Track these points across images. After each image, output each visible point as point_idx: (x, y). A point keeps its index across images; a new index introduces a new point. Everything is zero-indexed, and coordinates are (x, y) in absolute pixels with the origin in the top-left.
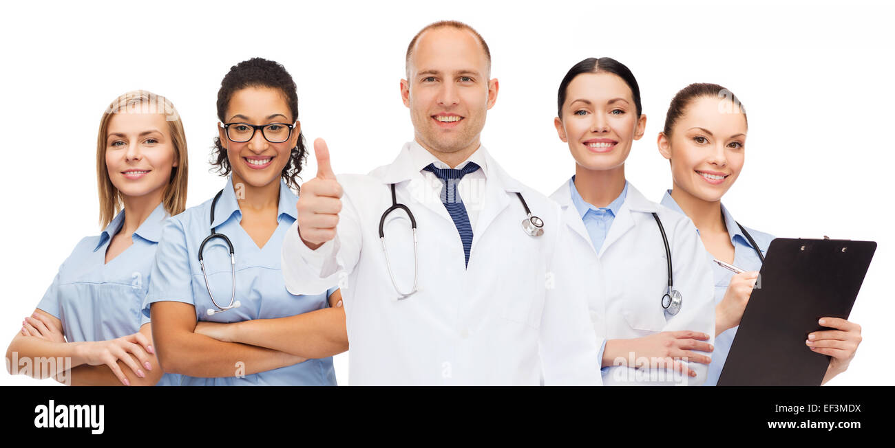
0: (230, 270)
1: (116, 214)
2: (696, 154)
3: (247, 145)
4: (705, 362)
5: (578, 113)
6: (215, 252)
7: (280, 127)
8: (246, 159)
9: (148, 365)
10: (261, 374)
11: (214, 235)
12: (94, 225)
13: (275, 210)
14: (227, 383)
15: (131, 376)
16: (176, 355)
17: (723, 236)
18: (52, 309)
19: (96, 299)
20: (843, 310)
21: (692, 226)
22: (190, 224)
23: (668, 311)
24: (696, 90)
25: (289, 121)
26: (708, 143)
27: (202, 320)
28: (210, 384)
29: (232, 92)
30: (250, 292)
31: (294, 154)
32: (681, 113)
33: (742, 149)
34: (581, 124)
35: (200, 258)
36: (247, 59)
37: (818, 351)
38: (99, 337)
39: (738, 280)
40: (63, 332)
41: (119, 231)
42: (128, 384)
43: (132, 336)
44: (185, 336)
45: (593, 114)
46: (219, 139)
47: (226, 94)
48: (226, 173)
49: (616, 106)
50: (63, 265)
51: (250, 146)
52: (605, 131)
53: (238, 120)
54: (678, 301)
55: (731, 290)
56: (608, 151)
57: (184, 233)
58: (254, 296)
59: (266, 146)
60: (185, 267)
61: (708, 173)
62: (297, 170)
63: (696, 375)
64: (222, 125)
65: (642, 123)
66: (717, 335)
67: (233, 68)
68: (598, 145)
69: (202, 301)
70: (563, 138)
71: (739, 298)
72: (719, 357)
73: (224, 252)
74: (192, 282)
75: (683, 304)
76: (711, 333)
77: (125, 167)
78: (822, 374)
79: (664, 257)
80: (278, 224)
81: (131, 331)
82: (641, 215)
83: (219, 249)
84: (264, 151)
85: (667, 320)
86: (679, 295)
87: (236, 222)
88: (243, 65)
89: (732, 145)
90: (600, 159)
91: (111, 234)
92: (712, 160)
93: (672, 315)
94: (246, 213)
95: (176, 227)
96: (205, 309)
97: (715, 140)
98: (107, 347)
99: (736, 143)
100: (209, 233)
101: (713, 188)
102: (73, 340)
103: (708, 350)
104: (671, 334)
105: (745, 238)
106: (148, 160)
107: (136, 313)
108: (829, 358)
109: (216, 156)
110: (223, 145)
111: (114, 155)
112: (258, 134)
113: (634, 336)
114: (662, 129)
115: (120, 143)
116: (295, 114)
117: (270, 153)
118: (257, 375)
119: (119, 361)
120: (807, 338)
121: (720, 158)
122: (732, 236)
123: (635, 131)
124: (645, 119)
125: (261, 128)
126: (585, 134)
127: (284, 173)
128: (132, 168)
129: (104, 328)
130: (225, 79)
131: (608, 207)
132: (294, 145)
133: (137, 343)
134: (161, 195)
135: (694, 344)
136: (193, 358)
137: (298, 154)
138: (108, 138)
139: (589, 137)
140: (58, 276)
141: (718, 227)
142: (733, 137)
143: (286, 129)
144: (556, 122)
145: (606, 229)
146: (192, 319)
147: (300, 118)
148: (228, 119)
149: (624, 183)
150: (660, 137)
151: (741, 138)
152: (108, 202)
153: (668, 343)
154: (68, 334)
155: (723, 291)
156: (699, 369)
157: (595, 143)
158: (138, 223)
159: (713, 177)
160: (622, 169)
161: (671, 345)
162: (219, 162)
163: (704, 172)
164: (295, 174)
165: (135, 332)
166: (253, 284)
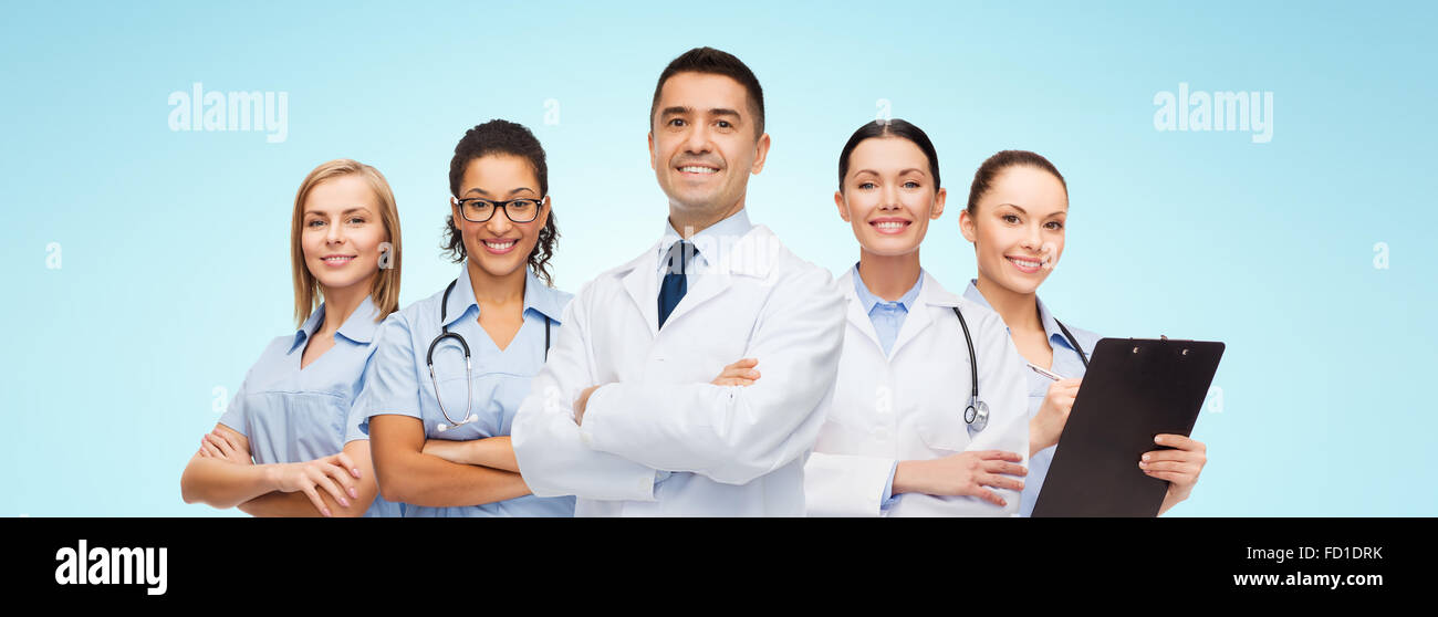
0: (466, 377)
1: (314, 309)
2: (1005, 235)
3: (485, 226)
4: (1017, 488)
5: (863, 186)
6: (447, 355)
7: (526, 204)
8: (484, 242)
9: (353, 492)
10: (504, 503)
11: (446, 334)
12: (288, 322)
13: (519, 303)
14: (462, 513)
15: (333, 506)
16: (401, 480)
17: (1039, 335)
18: (237, 424)
19: (290, 411)
20: (1184, 425)
21: (1001, 325)
22: (417, 320)
23: (972, 426)
24: (1006, 159)
25: (537, 197)
26: (1021, 222)
27: (431, 437)
28: (441, 515)
29: (468, 161)
30: (489, 404)
31: (542, 236)
32: (988, 187)
33: (1061, 231)
34: (867, 200)
35: (430, 362)
36: (486, 121)
37: (1153, 475)
38: (294, 457)
39: (1057, 388)
40: (250, 452)
41: (317, 330)
42: (330, 516)
43: (334, 456)
44: (412, 457)
45: (880, 189)
46: (452, 217)
47: (461, 163)
48: (461, 259)
49: (909, 178)
50: (251, 371)
51: (489, 227)
52: (896, 209)
53: (475, 195)
54: (984, 414)
55: (1049, 401)
56: (899, 233)
57: (409, 332)
58: (494, 408)
59: (509, 227)
60: (411, 373)
61: (1021, 259)
62: (546, 256)
63: (1005, 504)
64: (456, 201)
65: (941, 198)
66: (1031, 455)
67: (470, 133)
68: (887, 225)
69: (431, 414)
70: (845, 217)
71: (1057, 410)
72: (1034, 482)
73: (458, 355)
74: (419, 392)
75: (990, 418)
76: (1025, 454)
77: (325, 252)
78: (1158, 502)
79: (967, 360)
80: (523, 321)
81: (332, 451)
82: (939, 310)
83: (452, 351)
84: (507, 232)
85: (971, 437)
86: (985, 407)
87: (473, 319)
88: (481, 128)
89: (1049, 225)
90: (891, 243)
91: (308, 332)
92: (1026, 244)
93: (977, 431)
94: (485, 308)
95: (400, 325)
96: (435, 424)
97: (1028, 218)
98: (303, 470)
99: (1054, 223)
100: (440, 332)
101: (1027, 277)
102: (262, 462)
103: (1021, 473)
104: (975, 454)
105: (1066, 339)
106: (353, 244)
107: (338, 429)
108: (1168, 484)
109: (449, 239)
110: (457, 225)
111: (312, 238)
112: (500, 211)
113: (932, 456)
114: (965, 206)
115: (319, 223)
116: (544, 188)
117: (512, 236)
118: (498, 504)
119: (318, 487)
120: (1141, 460)
121: (1035, 241)
122: (1050, 336)
123: (932, 210)
124: (944, 193)
125: (503, 205)
126: (871, 212)
127: (531, 259)
128: (333, 253)
129: (300, 447)
130: (459, 145)
131: (900, 301)
132: (543, 225)
133: (340, 465)
134: (369, 286)
135: (1005, 466)
136: (421, 483)
137: (548, 236)
138: (303, 219)
139: (877, 216)
140: (245, 384)
141: (1033, 323)
142: (1051, 215)
143: (533, 206)
144: (836, 196)
145: (897, 327)
146: (420, 437)
147: (550, 193)
148: (463, 194)
149: (919, 271)
150: (962, 216)
151: (1060, 216)
152: (304, 294)
153: (972, 466)
154: (257, 455)
155: (1039, 403)
156: (1010, 497)
157: (884, 222)
158: (341, 320)
159: (1027, 264)
160: (916, 254)
161: (975, 468)
162: (452, 246)
163: (1016, 258)
164: (544, 261)
165: (338, 452)
166: (493, 395)
